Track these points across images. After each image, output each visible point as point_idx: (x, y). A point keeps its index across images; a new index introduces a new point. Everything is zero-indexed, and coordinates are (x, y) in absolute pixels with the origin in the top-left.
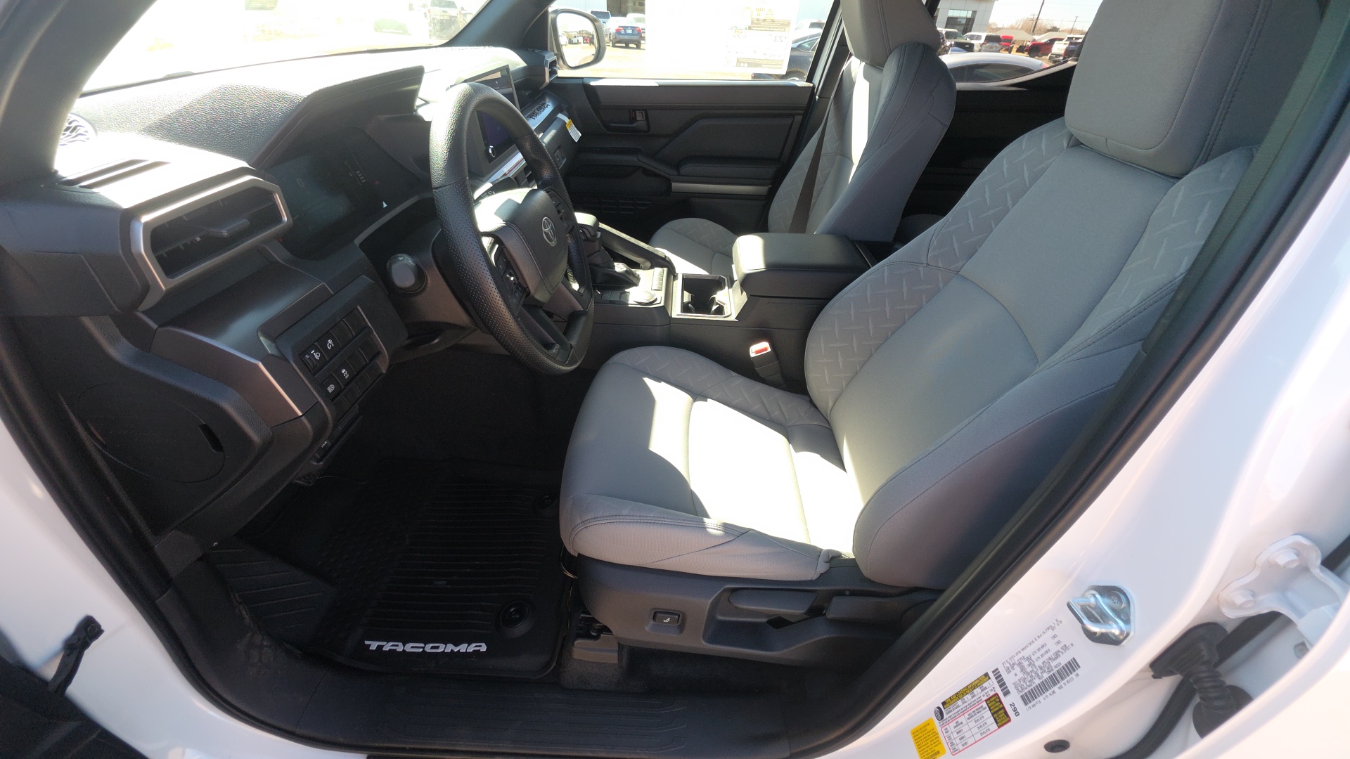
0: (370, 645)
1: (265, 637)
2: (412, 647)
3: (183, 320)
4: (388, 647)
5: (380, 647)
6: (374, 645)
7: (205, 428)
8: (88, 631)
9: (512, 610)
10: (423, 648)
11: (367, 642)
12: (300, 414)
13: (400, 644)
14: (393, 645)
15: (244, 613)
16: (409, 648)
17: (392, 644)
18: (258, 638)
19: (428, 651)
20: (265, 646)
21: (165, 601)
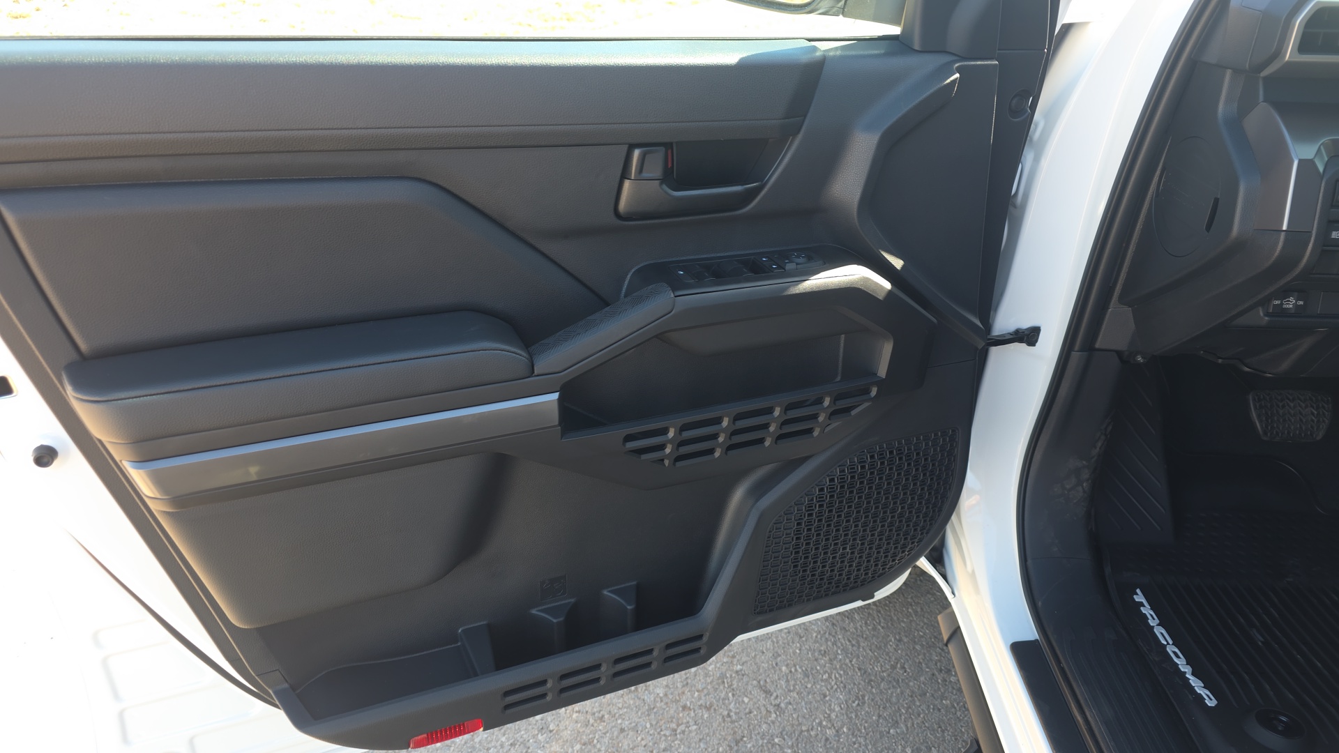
0: (1137, 594)
1: (1090, 481)
2: (1162, 633)
3: (1284, 108)
4: (1147, 610)
5: (1142, 604)
6: (1139, 597)
7: (1216, 201)
8: (1029, 336)
9: (1284, 719)
10: (1168, 644)
11: (1138, 591)
12: (1285, 228)
13: (1157, 621)
14: (1151, 615)
15: (1099, 444)
16: (1159, 631)
17: (1152, 613)
18: (1086, 474)
19: (1168, 649)
20: (1083, 487)
21: (1076, 356)
